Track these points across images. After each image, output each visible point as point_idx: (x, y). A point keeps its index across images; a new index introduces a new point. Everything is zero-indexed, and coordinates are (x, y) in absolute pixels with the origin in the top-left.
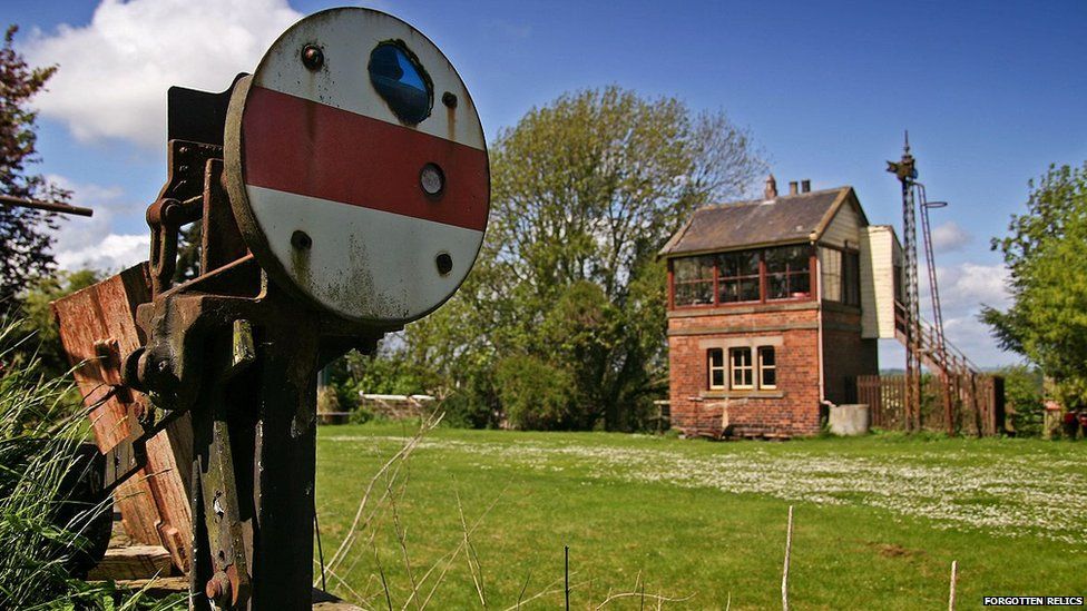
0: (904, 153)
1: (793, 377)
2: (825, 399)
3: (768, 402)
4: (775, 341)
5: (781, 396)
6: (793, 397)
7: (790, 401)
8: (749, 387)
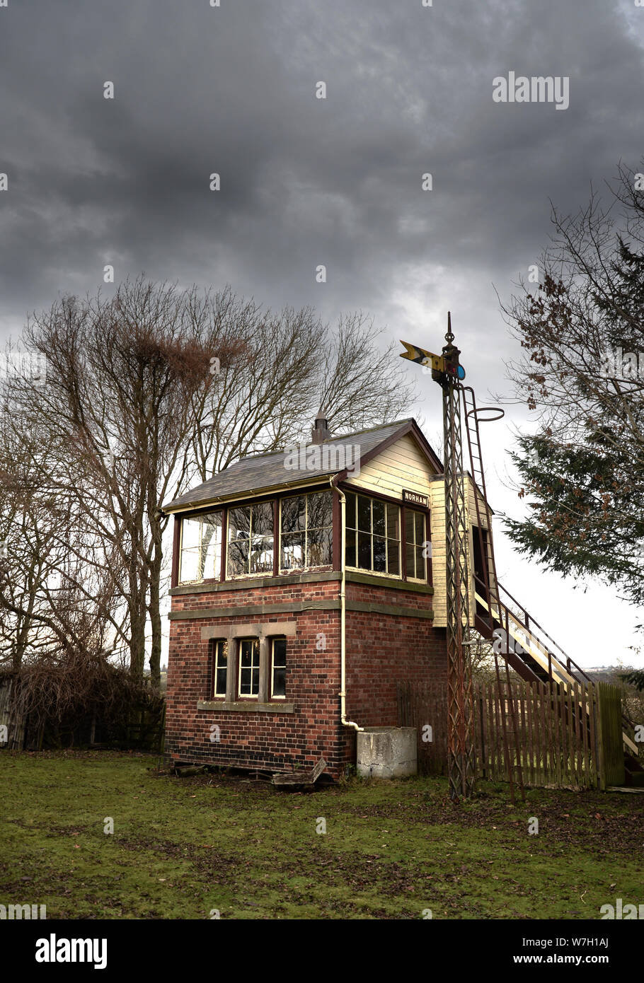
0: (446, 344)
1: (307, 682)
2: (347, 719)
3: (276, 720)
4: (286, 628)
5: (291, 711)
6: (308, 713)
7: (303, 720)
8: (256, 696)
